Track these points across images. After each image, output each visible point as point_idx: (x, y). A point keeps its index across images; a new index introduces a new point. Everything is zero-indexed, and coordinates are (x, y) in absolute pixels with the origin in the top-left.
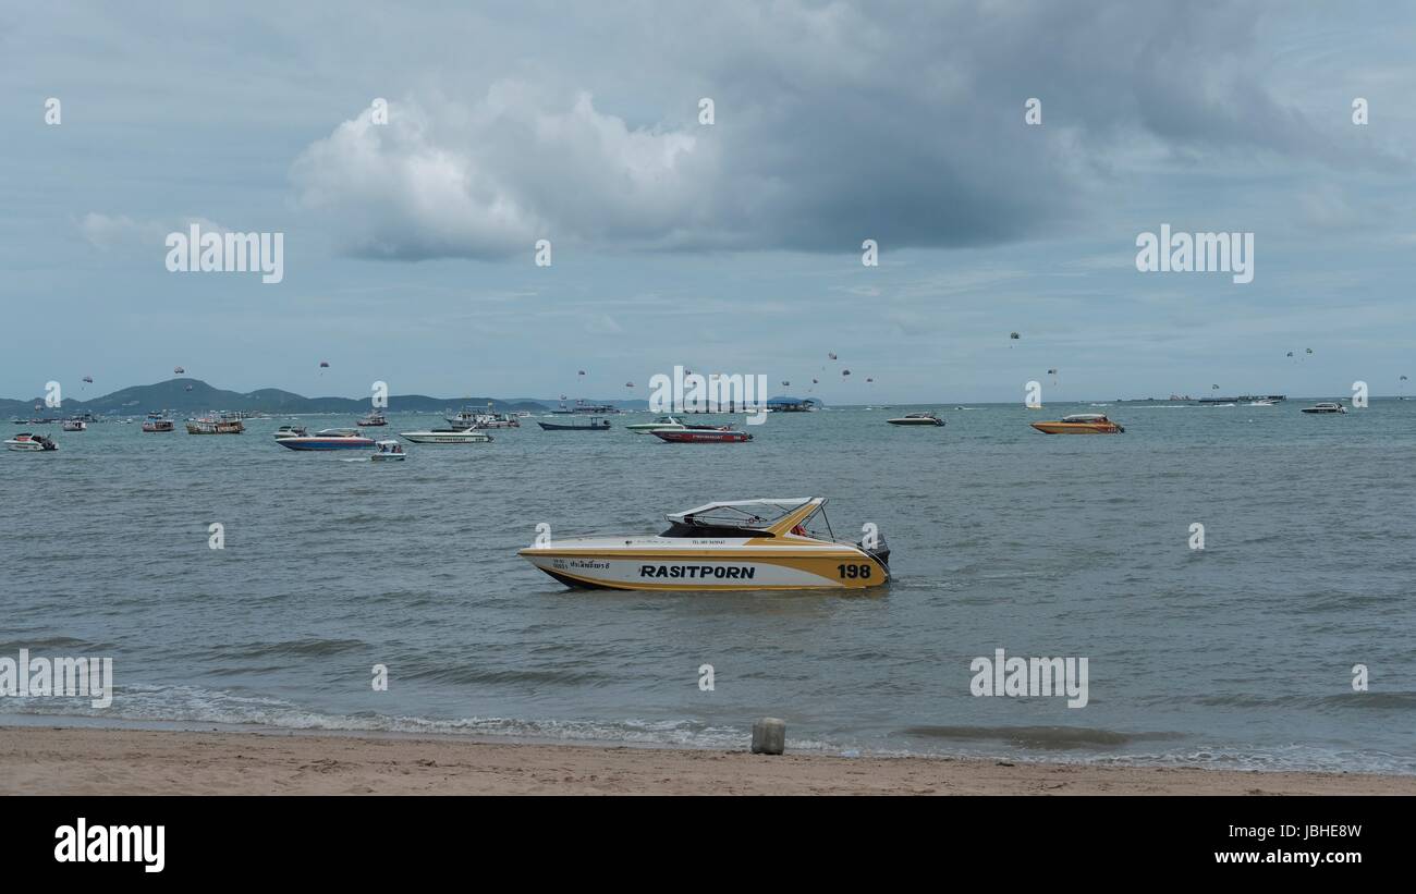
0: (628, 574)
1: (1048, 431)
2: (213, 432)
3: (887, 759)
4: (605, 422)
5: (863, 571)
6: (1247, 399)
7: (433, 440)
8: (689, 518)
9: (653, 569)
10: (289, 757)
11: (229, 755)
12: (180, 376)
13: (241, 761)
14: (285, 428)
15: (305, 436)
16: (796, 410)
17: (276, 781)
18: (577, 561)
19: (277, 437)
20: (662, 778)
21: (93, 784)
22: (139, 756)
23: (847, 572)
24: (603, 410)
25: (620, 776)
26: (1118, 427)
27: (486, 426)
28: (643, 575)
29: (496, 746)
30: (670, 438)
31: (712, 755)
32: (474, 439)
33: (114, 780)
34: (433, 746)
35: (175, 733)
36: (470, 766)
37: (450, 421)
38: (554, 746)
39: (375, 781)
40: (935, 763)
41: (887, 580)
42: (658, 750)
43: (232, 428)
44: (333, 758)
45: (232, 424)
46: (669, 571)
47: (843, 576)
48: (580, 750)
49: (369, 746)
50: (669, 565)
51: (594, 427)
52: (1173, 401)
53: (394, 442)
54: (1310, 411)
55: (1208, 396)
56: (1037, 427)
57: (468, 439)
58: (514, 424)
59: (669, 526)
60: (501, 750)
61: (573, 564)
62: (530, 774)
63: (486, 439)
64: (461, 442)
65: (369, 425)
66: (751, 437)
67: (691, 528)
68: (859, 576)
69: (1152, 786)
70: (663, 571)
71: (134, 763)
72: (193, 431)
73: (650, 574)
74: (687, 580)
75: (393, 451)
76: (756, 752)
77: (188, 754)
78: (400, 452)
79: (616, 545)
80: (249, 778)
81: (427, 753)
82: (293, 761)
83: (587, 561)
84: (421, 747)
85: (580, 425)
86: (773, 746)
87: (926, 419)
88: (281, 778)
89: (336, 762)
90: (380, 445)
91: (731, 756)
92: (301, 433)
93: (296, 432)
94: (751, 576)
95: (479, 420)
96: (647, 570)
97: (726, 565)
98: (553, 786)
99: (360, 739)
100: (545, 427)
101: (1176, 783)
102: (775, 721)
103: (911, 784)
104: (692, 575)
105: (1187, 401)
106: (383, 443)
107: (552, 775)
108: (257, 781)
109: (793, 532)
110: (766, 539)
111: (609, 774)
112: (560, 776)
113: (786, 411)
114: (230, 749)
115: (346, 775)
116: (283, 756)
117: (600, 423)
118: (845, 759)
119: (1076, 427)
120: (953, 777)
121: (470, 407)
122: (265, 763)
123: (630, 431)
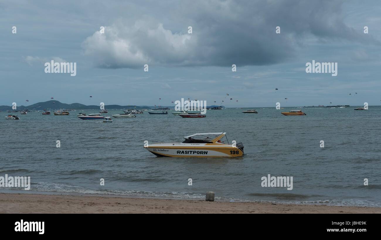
0: (174, 153)
1: (285, 115)
2: (61, 115)
3: (242, 203)
4: (166, 112)
5: (237, 152)
6: (339, 106)
7: (120, 117)
8: (190, 138)
9: (180, 152)
10: (81, 202)
11: (65, 201)
12: (52, 100)
13: (68, 203)
14: (80, 114)
15: (86, 116)
16: (218, 109)
17: (78, 208)
18: (160, 149)
19: (78, 116)
20: (181, 207)
21: (29, 208)
22: (41, 201)
23: (232, 152)
24: (166, 109)
25: (170, 207)
26: (304, 114)
27: (134, 113)
28: (177, 153)
29: (137, 199)
30: (184, 116)
31: (195, 201)
32: (131, 117)
33: (34, 208)
34: (120, 199)
35: (51, 195)
36: (130, 204)
37: (124, 112)
38: (152, 199)
39: (104, 208)
40: (255, 204)
41: (243, 155)
42: (181, 200)
43: (66, 114)
44: (93, 202)
45: (66, 113)
46: (185, 152)
47: (231, 154)
48: (159, 200)
49: (102, 199)
50: (184, 150)
51: (163, 113)
52: (319, 107)
53: (109, 117)
54: (356, 109)
55: (329, 105)
56: (282, 114)
57: (129, 117)
58: (142, 112)
59: (184, 140)
60: (138, 200)
61: (158, 150)
62: (146, 206)
63: (134, 117)
64: (128, 117)
65: (103, 113)
66: (205, 116)
67: (190, 141)
68: (236, 154)
69: (313, 210)
70: (183, 152)
71: (39, 203)
72: (56, 114)
73: (179, 153)
74: (189, 154)
75: (109, 120)
76: (207, 200)
77: (54, 201)
78: (111, 120)
79: (170, 145)
80: (70, 207)
81: (119, 201)
82: (82, 203)
83: (162, 149)
84: (117, 199)
85: (159, 113)
86: (211, 199)
87: (253, 111)
88: (79, 207)
89: (94, 203)
90: (105, 118)
91: (200, 202)
92: (85, 115)
93: (83, 114)
94: (207, 153)
95: (132, 112)
96: (179, 152)
97: (200, 151)
98: (152, 210)
99: (100, 197)
100: (150, 113)
101: (320, 209)
102: (212, 192)
103: (248, 209)
104: (191, 153)
105: (323, 107)
106: (106, 118)
107: (152, 207)
108: (73, 208)
109: (218, 142)
110: (211, 144)
111: (167, 206)
112: (154, 207)
113: (215, 109)
114: (66, 199)
115: (97, 206)
116: (80, 201)
117: (165, 112)
118: (230, 202)
119: (293, 114)
120: (260, 208)
121: (130, 108)
122: (75, 203)
123: (173, 114)
